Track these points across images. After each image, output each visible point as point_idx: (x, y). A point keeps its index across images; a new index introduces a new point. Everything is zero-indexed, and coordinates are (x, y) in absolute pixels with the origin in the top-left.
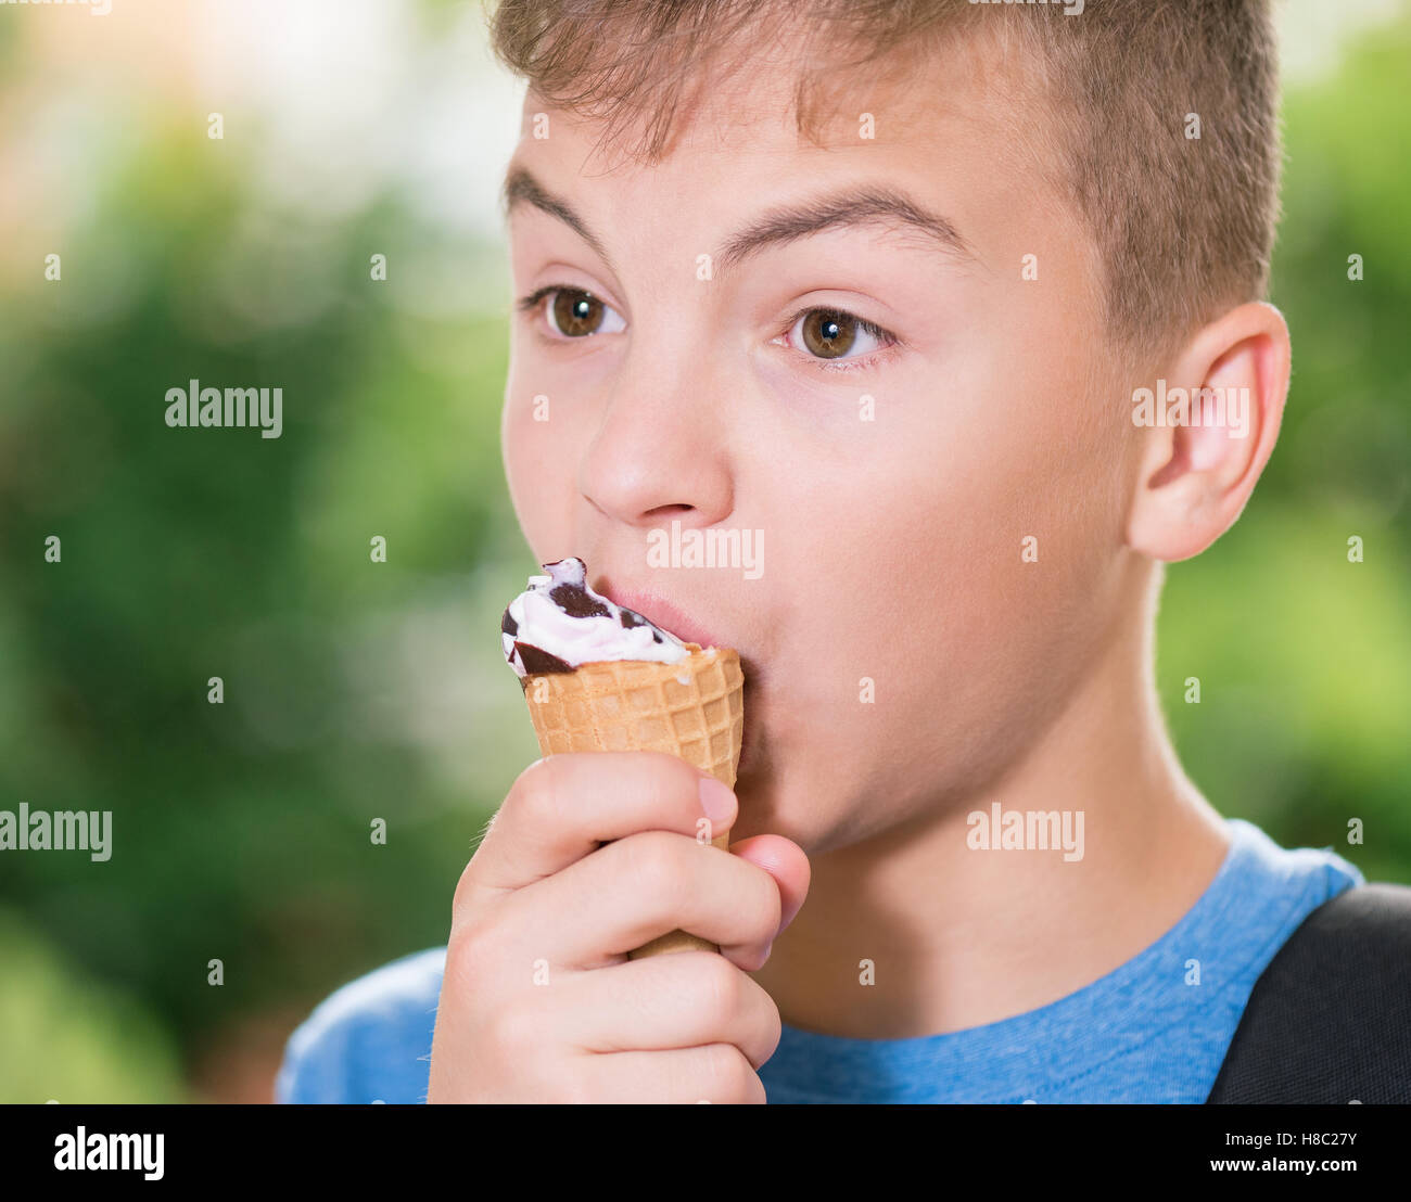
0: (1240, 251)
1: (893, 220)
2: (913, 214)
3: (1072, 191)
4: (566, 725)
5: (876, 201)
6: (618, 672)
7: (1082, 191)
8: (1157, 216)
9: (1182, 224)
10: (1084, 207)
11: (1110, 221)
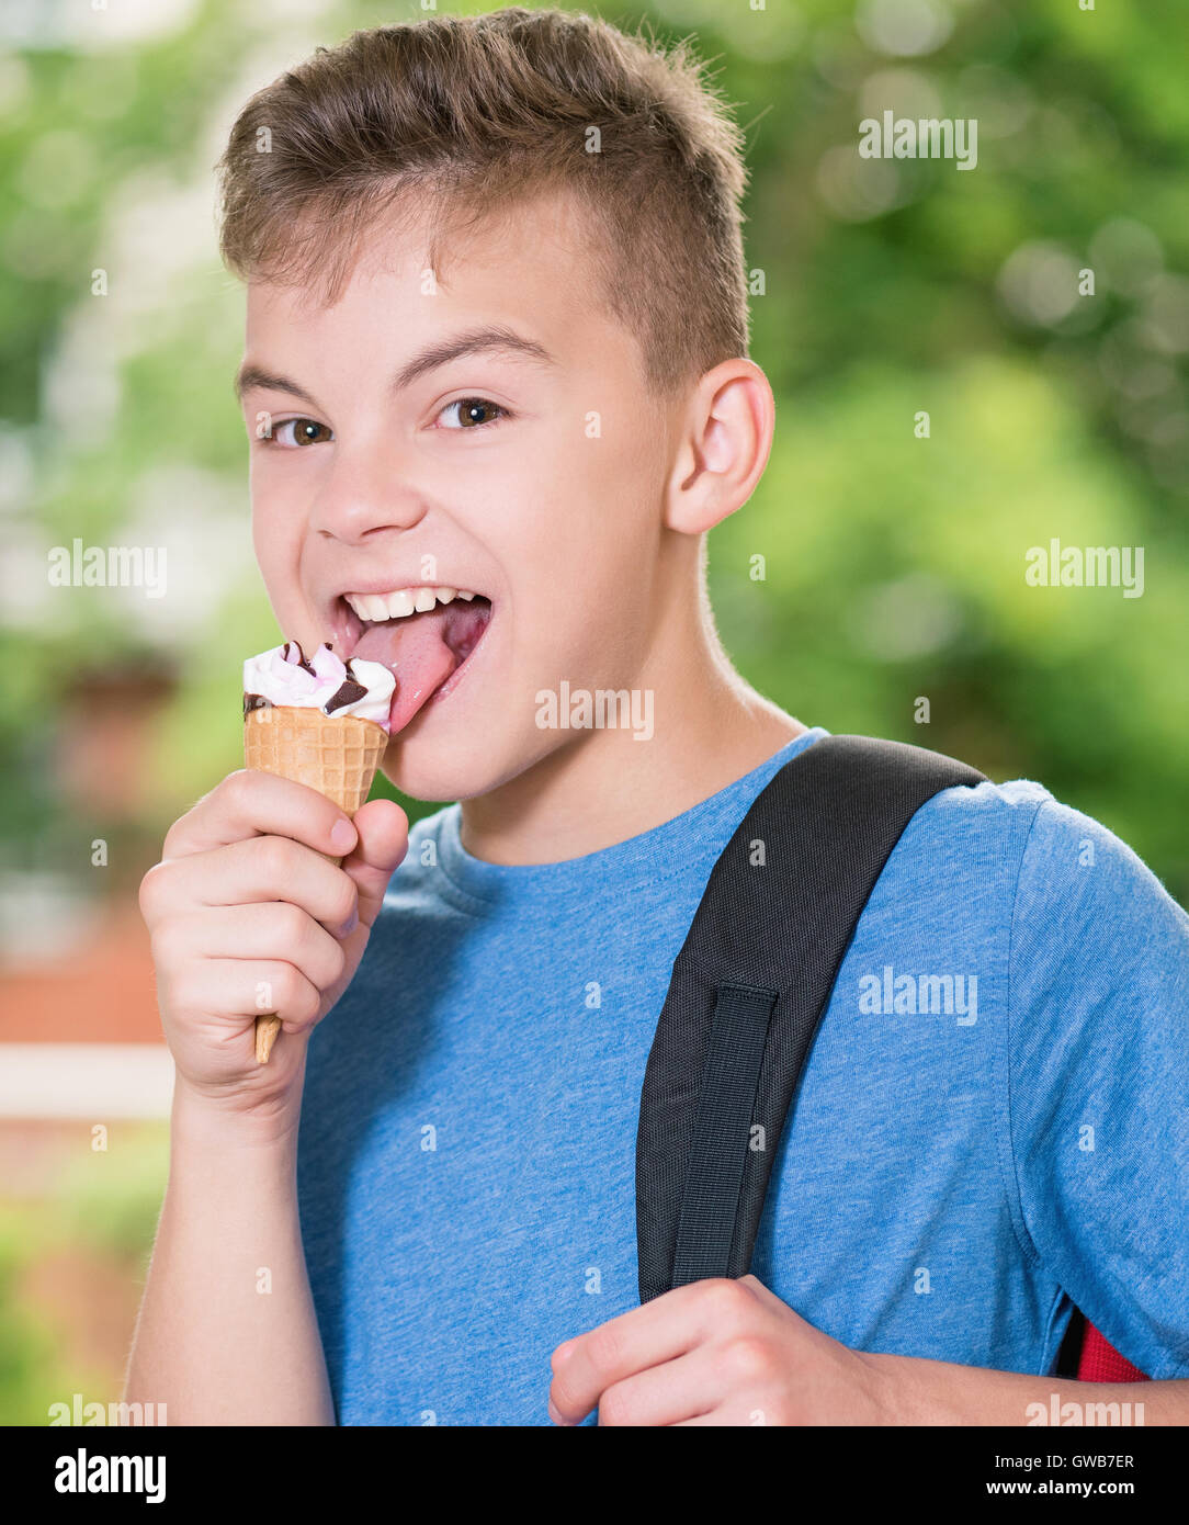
0: (728, 334)
1: (502, 347)
2: (515, 343)
3: (609, 308)
4: (259, 743)
5: (492, 336)
6: (297, 714)
7: (616, 307)
8: (671, 316)
9: (686, 321)
10: (620, 316)
11: (640, 322)
